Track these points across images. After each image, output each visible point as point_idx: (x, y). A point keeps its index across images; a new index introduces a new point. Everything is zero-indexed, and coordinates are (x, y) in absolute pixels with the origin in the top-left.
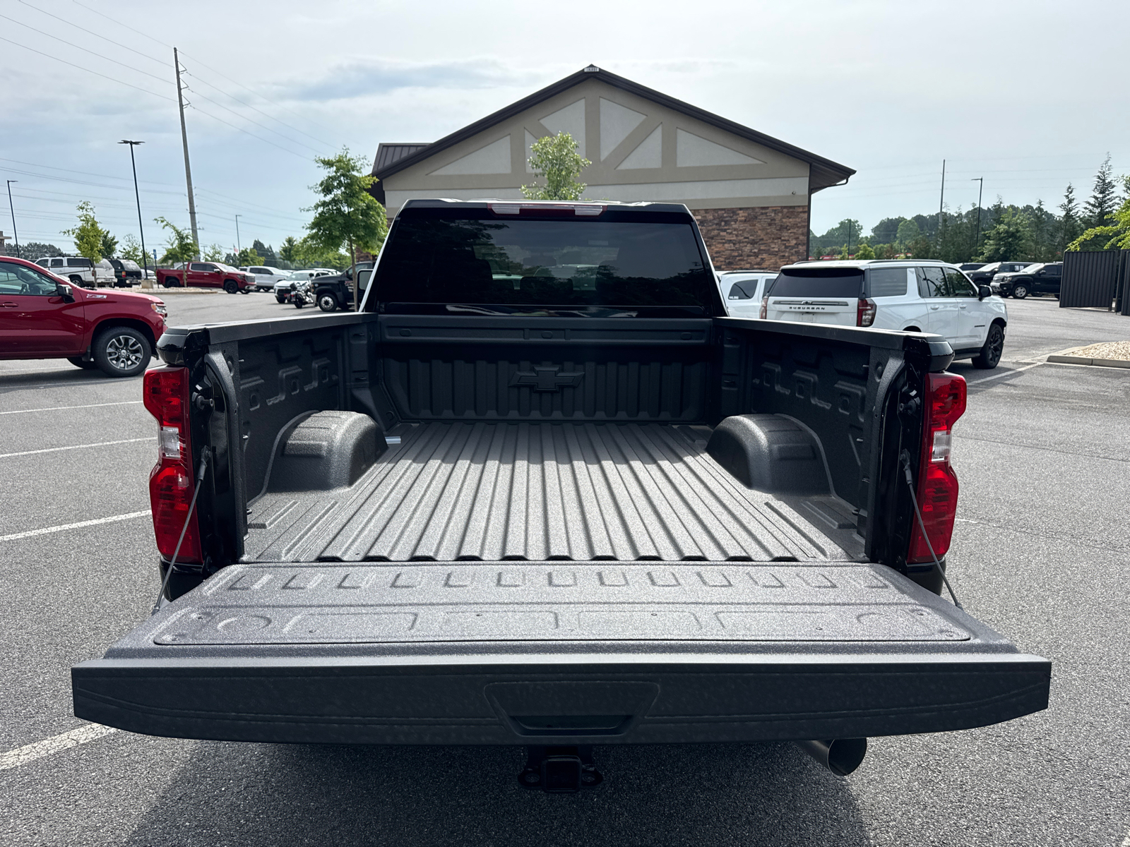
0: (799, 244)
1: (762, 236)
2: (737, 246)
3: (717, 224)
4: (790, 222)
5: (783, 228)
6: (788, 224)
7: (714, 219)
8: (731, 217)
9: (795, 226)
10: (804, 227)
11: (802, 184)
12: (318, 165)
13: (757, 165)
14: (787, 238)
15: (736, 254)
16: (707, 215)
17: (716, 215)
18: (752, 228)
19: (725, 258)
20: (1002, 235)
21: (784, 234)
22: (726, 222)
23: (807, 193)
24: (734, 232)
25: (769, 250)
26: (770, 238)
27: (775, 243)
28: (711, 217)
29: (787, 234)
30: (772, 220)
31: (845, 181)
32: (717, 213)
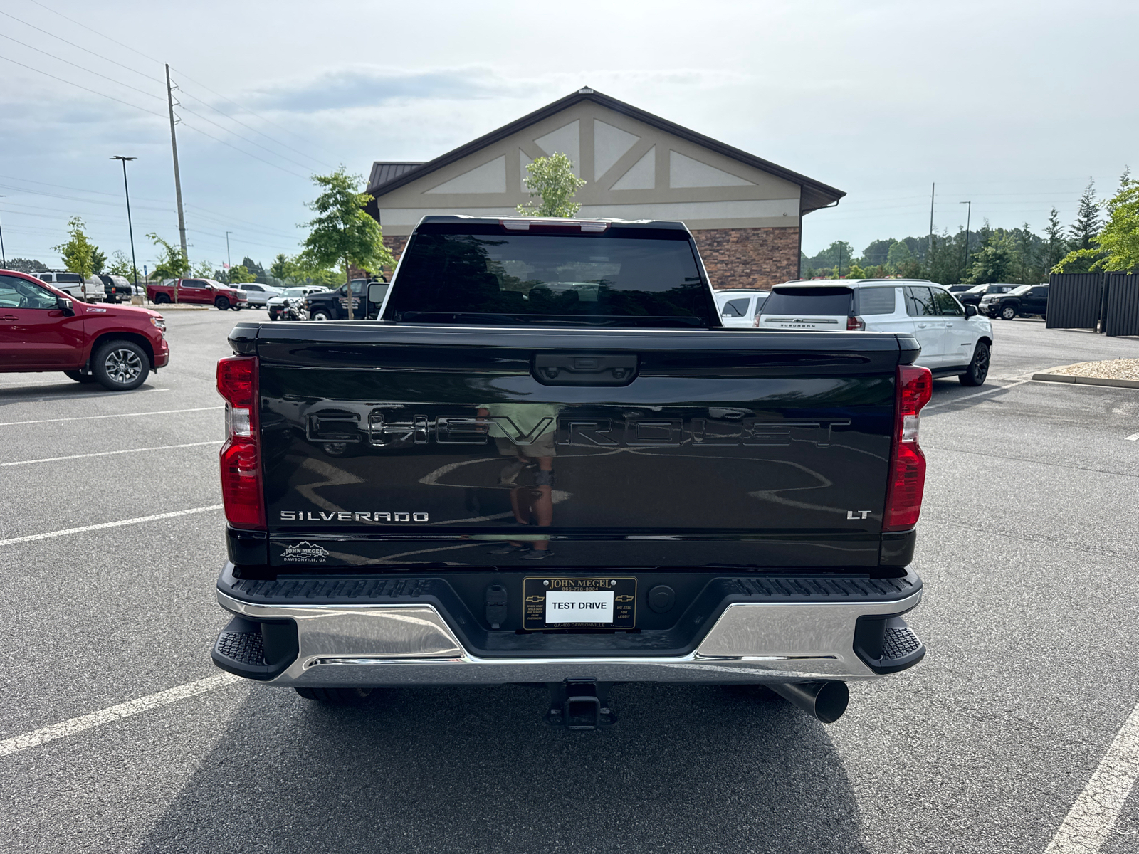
0: (791, 265)
1: (754, 257)
2: (729, 266)
3: (709, 245)
4: (781, 243)
5: (774, 249)
6: (779, 245)
7: (707, 240)
8: (723, 238)
9: (786, 246)
10: (795, 248)
11: (793, 206)
12: (315, 182)
13: (750, 186)
14: (778, 259)
15: (728, 274)
16: (700, 236)
17: (709, 235)
18: (745, 248)
19: (718, 278)
20: (990, 257)
21: (775, 255)
22: (718, 242)
23: (798, 215)
24: (726, 253)
25: (761, 270)
26: (762, 259)
27: (767, 264)
28: (704, 238)
29: (778, 255)
30: (763, 241)
31: (835, 203)
32: (710, 233)
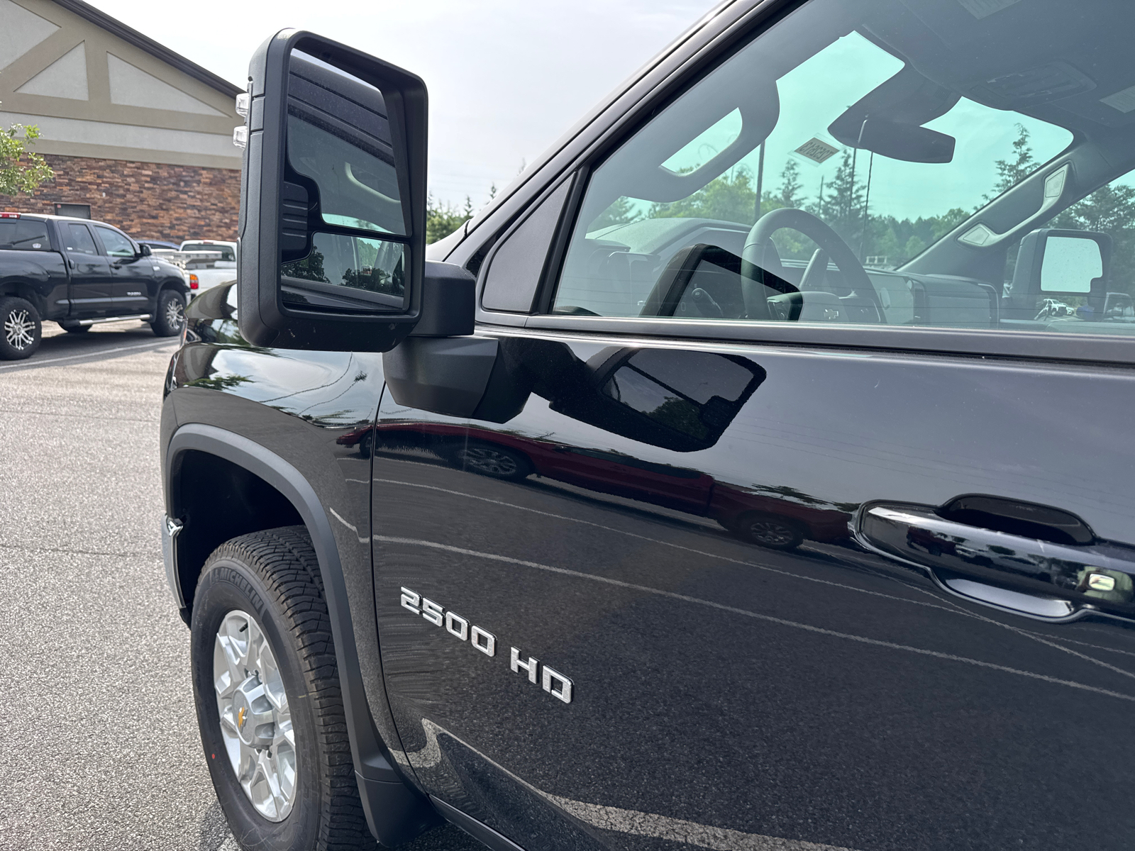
2: (203, 213)
7: (170, 177)
8: (191, 177)
13: (221, 117)
15: (203, 223)
16: (160, 171)
18: (221, 193)
19: (189, 227)
22: (186, 182)
24: (198, 196)
28: (166, 174)
32: (173, 169)
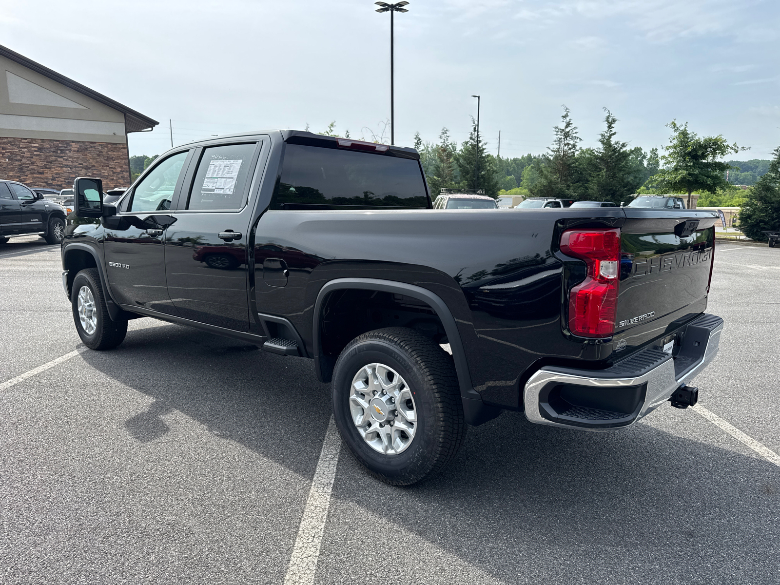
0: (124, 171)
1: (94, 164)
3: (53, 152)
4: (114, 155)
5: (109, 158)
6: (113, 156)
7: (51, 148)
8: (65, 147)
9: (118, 157)
10: (125, 159)
11: (122, 127)
13: (82, 109)
14: (113, 166)
16: (44, 144)
17: (52, 144)
18: (85, 156)
19: (65, 179)
21: (110, 163)
23: (125, 135)
24: (70, 159)
25: (100, 174)
26: (100, 166)
27: (105, 170)
28: (48, 146)
29: (113, 163)
30: (100, 152)
31: (150, 129)
